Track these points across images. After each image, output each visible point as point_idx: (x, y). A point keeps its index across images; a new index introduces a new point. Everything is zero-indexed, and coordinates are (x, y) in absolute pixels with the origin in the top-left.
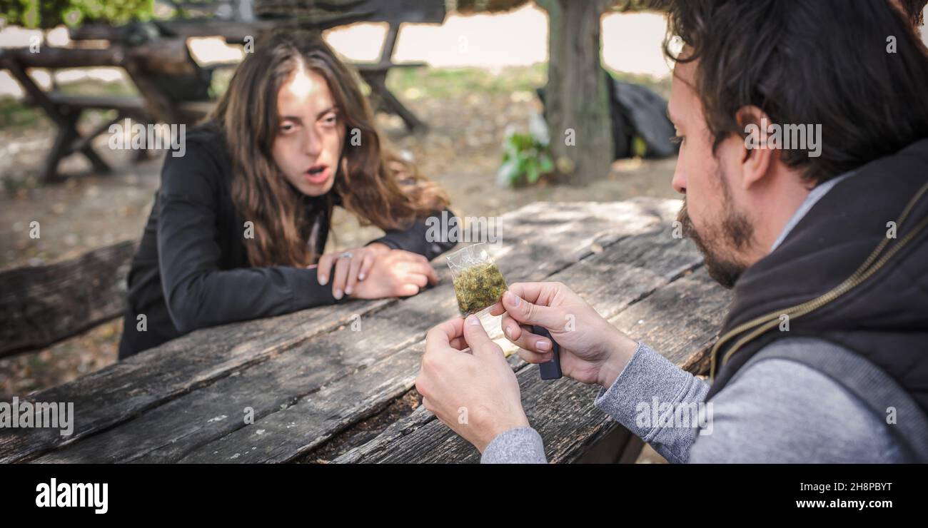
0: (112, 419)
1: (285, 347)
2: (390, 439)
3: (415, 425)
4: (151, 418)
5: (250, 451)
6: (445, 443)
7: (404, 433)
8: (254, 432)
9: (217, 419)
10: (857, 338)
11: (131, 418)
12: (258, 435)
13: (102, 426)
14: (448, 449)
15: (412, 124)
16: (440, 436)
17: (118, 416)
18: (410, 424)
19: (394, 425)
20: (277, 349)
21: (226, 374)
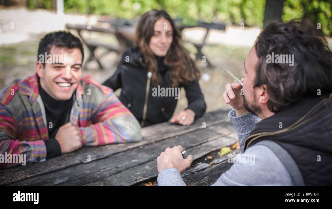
0: (101, 156)
2: (187, 175)
3: (196, 171)
4: (114, 158)
5: (143, 172)
6: (204, 178)
7: (192, 173)
8: (145, 167)
9: (134, 161)
10: (285, 145)
11: (107, 157)
12: (146, 168)
13: (98, 158)
14: (205, 181)
15: (210, 66)
16: (203, 176)
17: (103, 155)
18: (194, 171)
19: (189, 170)
21: (138, 147)
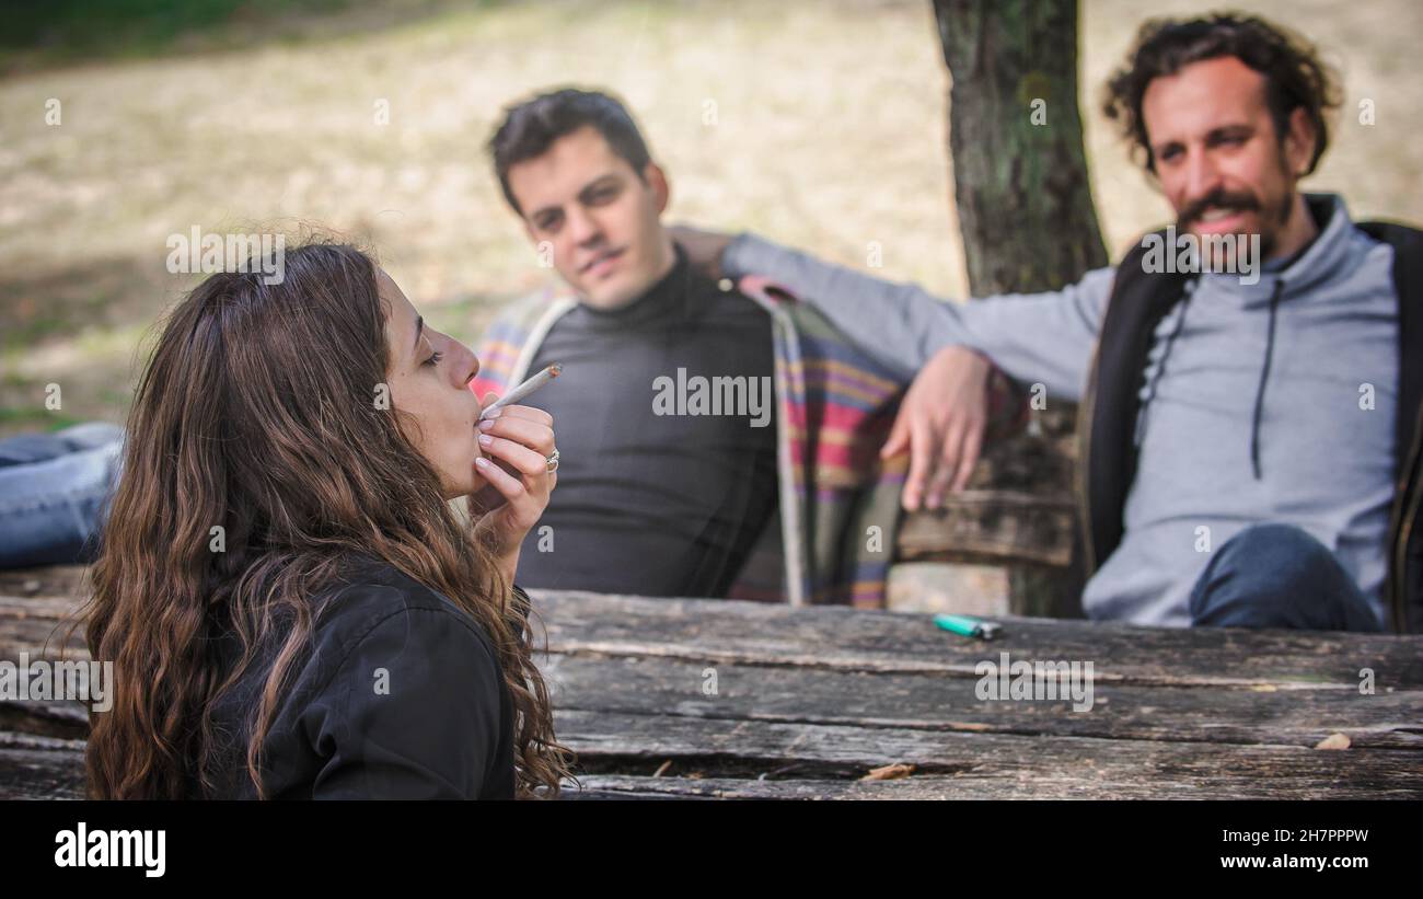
1: (750, 661)
20: (735, 658)
